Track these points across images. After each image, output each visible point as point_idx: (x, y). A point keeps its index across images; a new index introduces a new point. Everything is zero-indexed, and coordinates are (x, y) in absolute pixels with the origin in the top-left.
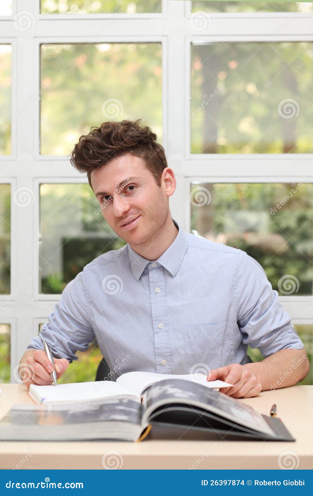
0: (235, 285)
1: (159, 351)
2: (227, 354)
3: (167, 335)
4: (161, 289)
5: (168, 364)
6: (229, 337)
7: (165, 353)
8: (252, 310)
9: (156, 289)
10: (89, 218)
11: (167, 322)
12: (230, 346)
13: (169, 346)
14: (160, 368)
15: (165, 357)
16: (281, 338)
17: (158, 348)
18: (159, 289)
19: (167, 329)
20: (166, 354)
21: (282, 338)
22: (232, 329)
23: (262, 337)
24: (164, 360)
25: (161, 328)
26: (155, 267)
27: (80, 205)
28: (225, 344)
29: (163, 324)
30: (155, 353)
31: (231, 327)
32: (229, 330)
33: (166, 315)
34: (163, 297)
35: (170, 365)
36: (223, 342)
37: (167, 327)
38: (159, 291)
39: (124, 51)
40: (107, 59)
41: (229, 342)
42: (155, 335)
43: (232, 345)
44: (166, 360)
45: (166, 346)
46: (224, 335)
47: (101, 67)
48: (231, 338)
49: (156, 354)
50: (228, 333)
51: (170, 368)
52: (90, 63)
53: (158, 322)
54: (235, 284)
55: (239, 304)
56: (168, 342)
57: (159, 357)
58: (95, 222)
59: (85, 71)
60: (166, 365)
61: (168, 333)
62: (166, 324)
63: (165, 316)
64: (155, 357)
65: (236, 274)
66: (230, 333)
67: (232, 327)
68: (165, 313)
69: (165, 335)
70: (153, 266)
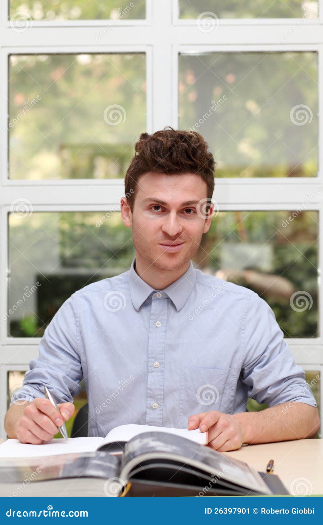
0: (243, 330)
1: (151, 392)
2: (226, 406)
3: (162, 375)
4: (162, 323)
5: (159, 409)
6: (230, 387)
7: (158, 395)
8: (259, 359)
9: (157, 323)
10: (68, 253)
11: (163, 361)
12: (230, 397)
13: (162, 388)
14: (150, 411)
15: (157, 400)
16: (290, 389)
17: (151, 389)
18: (160, 323)
19: (163, 369)
20: (159, 397)
21: (292, 389)
22: (235, 378)
23: (269, 387)
24: (155, 403)
25: (156, 367)
26: (160, 297)
27: (58, 238)
28: (225, 393)
29: (160, 363)
30: (147, 393)
31: (233, 375)
32: (231, 379)
33: (163, 352)
34: (163, 333)
35: (161, 410)
36: (224, 391)
37: (163, 366)
38: (160, 325)
39: (107, 64)
40: (88, 73)
41: (231, 392)
42: (149, 374)
43: (232, 396)
44: (157, 403)
45: (160, 388)
46: (225, 383)
47: (80, 82)
48: (233, 388)
49: (148, 395)
50: (230, 382)
51: (161, 414)
52: (68, 77)
53: (153, 360)
54: (243, 328)
55: (246, 351)
56: (163, 383)
57: (151, 399)
58: (74, 257)
59: (63, 86)
60: (157, 409)
61: (163, 374)
62: (162, 363)
63: (163, 354)
64: (147, 399)
65: (244, 317)
66: (233, 382)
67: (236, 376)
68: (163, 351)
69: (160, 376)
70: (157, 296)
